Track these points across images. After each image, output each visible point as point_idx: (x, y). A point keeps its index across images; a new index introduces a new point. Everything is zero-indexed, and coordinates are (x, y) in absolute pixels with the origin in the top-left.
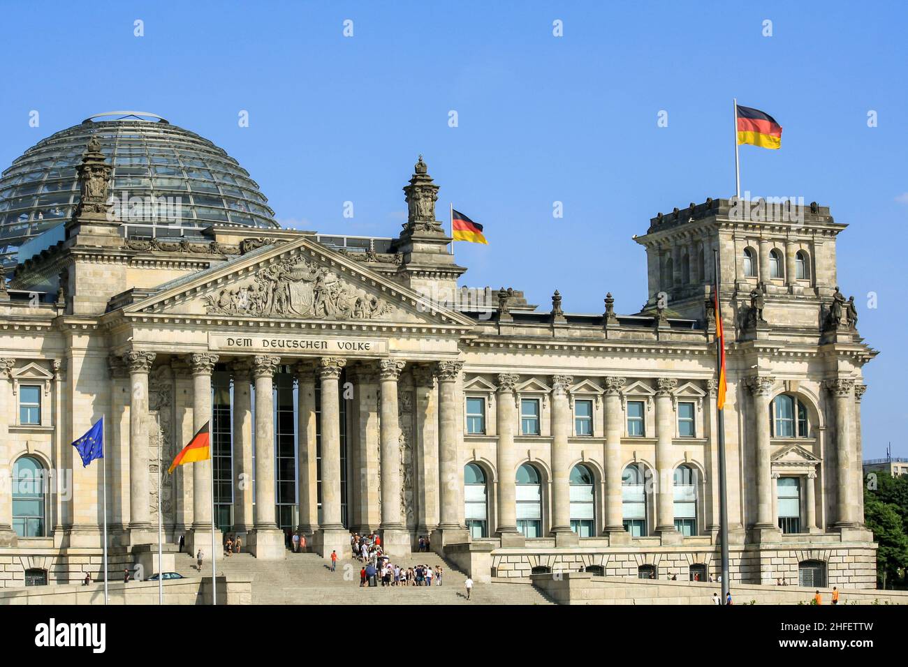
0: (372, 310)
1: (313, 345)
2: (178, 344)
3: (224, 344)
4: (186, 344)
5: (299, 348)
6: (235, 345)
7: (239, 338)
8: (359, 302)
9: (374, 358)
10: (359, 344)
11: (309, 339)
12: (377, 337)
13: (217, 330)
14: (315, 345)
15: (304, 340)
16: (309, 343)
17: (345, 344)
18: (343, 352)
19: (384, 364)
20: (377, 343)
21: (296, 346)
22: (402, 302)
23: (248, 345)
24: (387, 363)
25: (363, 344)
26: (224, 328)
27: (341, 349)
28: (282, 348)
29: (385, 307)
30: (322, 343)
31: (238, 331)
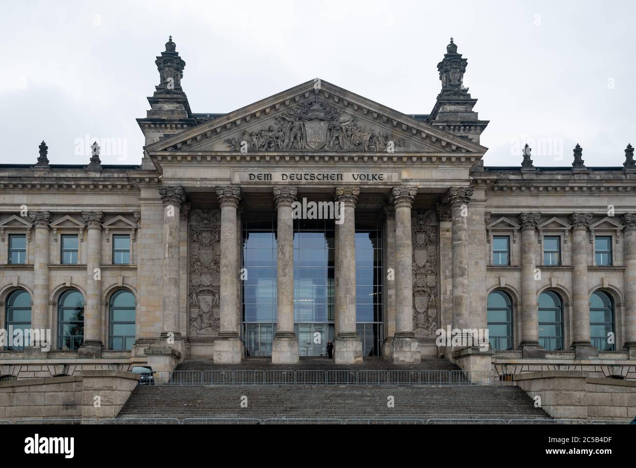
1: (329, 178)
2: (202, 179)
3: (246, 178)
4: (210, 180)
5: (316, 180)
6: (256, 180)
7: (260, 173)
8: (372, 138)
9: (387, 187)
10: (373, 175)
11: (325, 172)
12: (388, 167)
13: (239, 167)
14: (331, 177)
15: (320, 173)
16: (325, 175)
17: (359, 176)
18: (358, 183)
19: (397, 192)
20: (390, 174)
21: (313, 178)
22: (414, 136)
23: (268, 180)
24: (399, 192)
25: (376, 175)
26: (243, 164)
27: (356, 179)
28: (300, 181)
29: (397, 142)
30: (338, 175)
31: (259, 167)
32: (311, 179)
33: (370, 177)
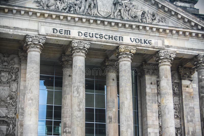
0: (153, 20)
2: (15, 28)
3: (50, 31)
4: (21, 29)
5: (104, 39)
6: (58, 33)
7: (61, 29)
8: (143, 14)
9: (155, 50)
10: (144, 40)
11: (111, 34)
12: (155, 36)
13: (45, 22)
14: (114, 38)
15: (107, 34)
16: (111, 36)
17: (135, 39)
18: (134, 44)
19: (162, 54)
20: (156, 41)
21: (102, 37)
22: (172, 17)
23: (67, 34)
24: (163, 54)
25: (147, 40)
26: (49, 20)
27: (132, 42)
28: (92, 38)
29: (161, 19)
30: (120, 37)
31: (60, 24)
32: (100, 38)
33: (143, 41)
